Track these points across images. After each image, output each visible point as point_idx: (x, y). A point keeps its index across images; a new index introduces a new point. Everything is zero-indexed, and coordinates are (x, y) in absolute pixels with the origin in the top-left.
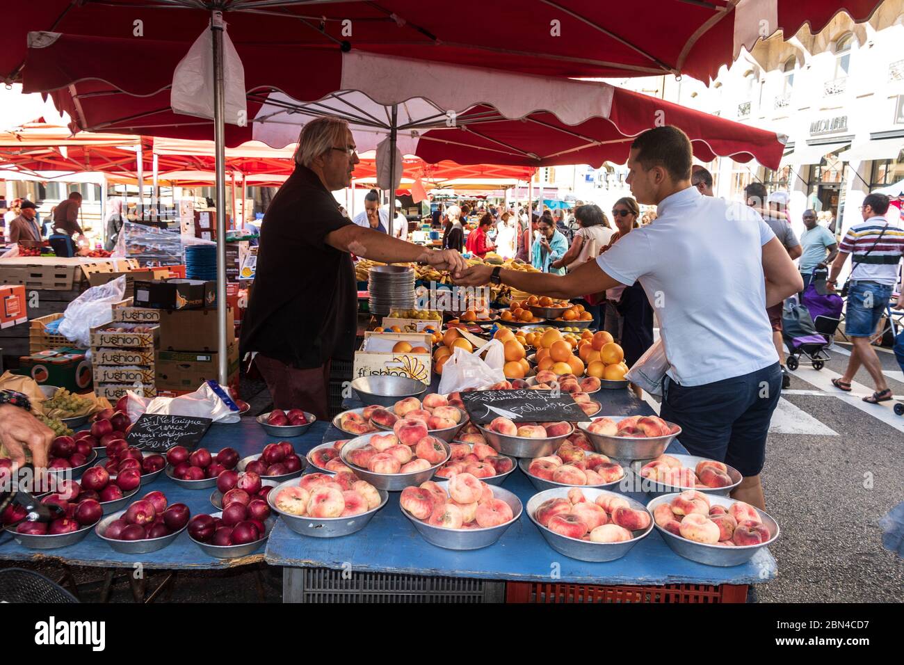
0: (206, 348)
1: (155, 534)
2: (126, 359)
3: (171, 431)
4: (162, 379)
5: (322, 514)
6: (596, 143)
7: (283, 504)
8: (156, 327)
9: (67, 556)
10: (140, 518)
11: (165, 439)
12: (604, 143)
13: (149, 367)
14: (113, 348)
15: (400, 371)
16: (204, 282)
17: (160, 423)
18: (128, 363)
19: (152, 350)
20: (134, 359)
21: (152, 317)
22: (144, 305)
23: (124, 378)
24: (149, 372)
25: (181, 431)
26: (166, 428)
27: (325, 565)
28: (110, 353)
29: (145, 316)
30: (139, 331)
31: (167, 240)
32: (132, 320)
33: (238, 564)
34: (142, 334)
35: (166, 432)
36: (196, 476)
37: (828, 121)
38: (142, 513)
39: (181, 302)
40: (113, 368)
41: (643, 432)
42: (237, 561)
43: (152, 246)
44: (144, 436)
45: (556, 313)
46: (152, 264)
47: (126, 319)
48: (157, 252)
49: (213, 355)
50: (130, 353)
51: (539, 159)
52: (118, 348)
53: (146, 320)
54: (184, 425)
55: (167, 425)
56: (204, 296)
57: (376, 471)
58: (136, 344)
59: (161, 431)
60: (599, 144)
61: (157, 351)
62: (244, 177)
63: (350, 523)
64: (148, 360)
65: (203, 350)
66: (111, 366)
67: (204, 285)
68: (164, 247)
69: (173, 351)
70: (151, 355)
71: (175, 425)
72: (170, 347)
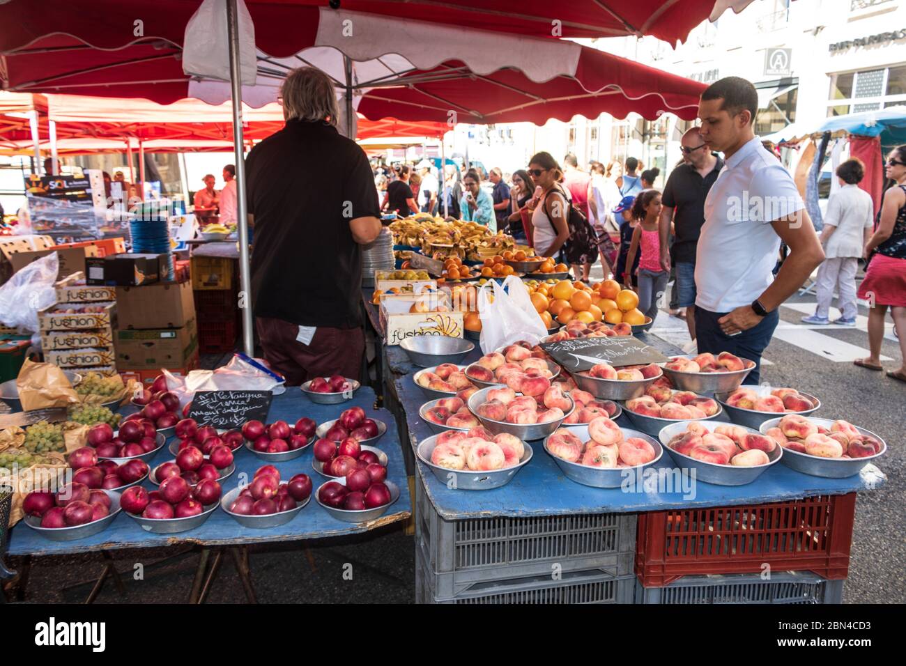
0: (170, 324)
1: (285, 507)
2: (81, 341)
3: (234, 407)
4: (124, 360)
5: (489, 467)
6: (541, 101)
7: (444, 462)
8: (109, 306)
9: (201, 537)
10: (268, 492)
11: (231, 414)
12: (549, 100)
13: (107, 349)
14: (64, 331)
15: (433, 330)
16: (158, 255)
17: (220, 400)
18: (83, 345)
19: (110, 330)
20: (90, 341)
21: (101, 295)
22: (98, 283)
23: (79, 362)
24: (107, 353)
25: (245, 406)
26: (227, 404)
27: (504, 513)
28: (62, 337)
29: (93, 295)
30: (91, 311)
31: (79, 214)
32: (79, 300)
33: (375, 527)
34: (97, 314)
35: (229, 408)
36: (281, 448)
37: (701, 74)
38: (267, 486)
39: (139, 277)
40: (66, 352)
41: (726, 367)
42: (371, 524)
43: (62, 221)
44: (207, 414)
45: (532, 267)
46: (64, 241)
47: (72, 300)
48: (69, 227)
49: (178, 331)
50: (84, 335)
51: (481, 117)
52: (71, 330)
53: (95, 299)
54: (245, 399)
55: (228, 400)
56: (158, 271)
57: (519, 422)
58: (91, 325)
59: (223, 408)
60: (544, 101)
61: (116, 331)
62: (140, 143)
63: (510, 473)
64: (105, 341)
65: (167, 326)
66: (64, 350)
67: (158, 259)
68: (75, 222)
69: (133, 329)
70: (108, 336)
71: (236, 400)
72: (130, 326)
